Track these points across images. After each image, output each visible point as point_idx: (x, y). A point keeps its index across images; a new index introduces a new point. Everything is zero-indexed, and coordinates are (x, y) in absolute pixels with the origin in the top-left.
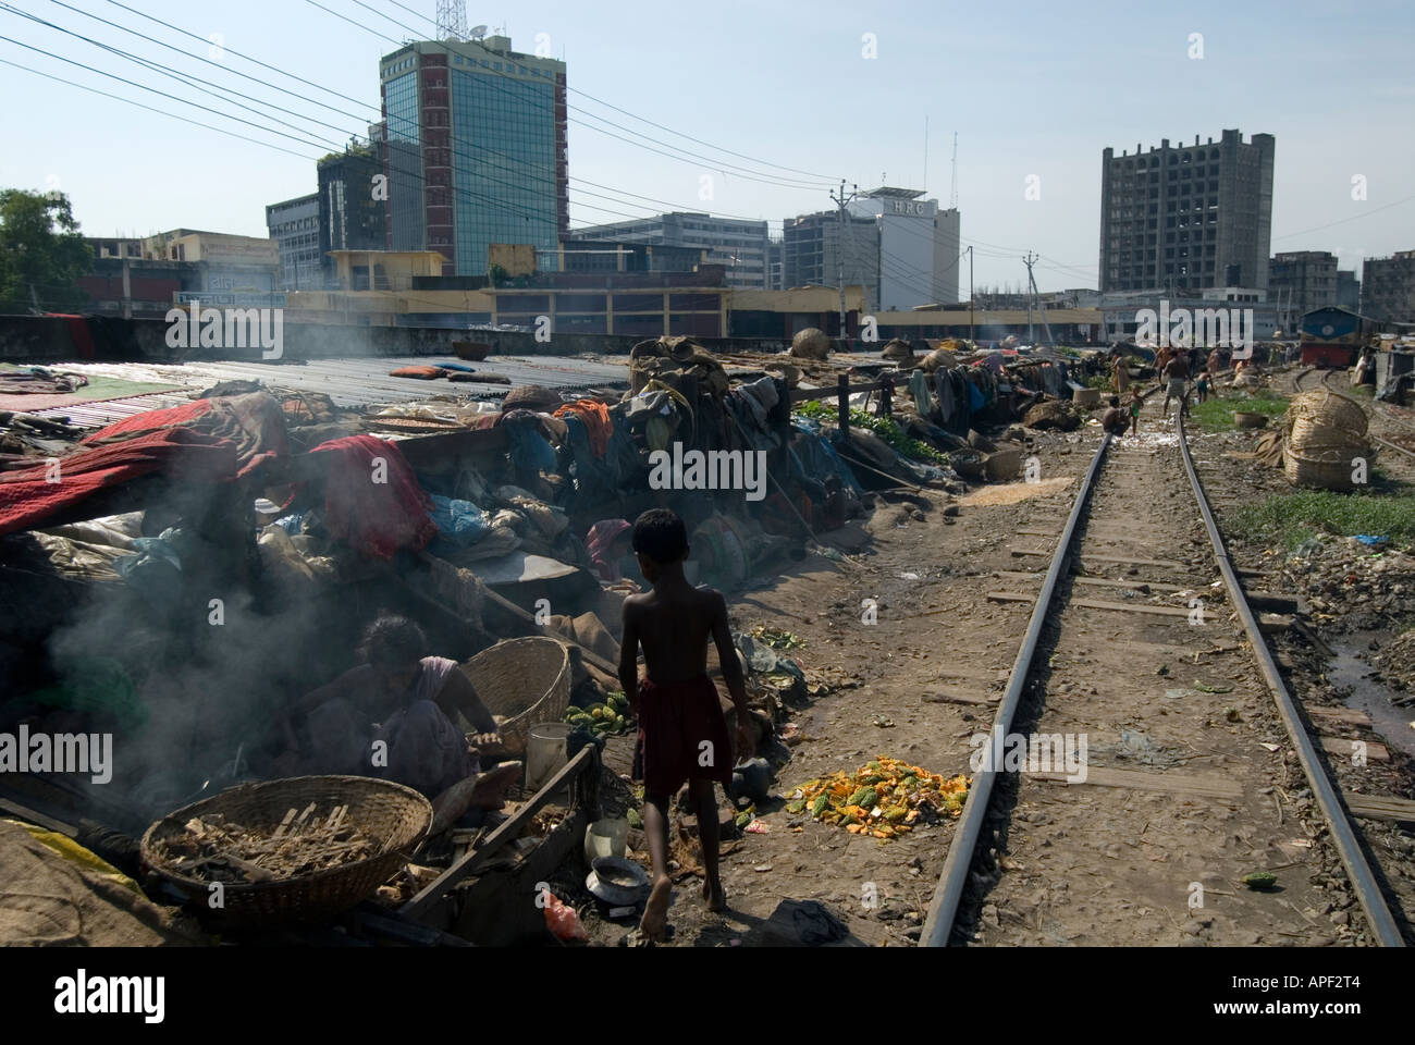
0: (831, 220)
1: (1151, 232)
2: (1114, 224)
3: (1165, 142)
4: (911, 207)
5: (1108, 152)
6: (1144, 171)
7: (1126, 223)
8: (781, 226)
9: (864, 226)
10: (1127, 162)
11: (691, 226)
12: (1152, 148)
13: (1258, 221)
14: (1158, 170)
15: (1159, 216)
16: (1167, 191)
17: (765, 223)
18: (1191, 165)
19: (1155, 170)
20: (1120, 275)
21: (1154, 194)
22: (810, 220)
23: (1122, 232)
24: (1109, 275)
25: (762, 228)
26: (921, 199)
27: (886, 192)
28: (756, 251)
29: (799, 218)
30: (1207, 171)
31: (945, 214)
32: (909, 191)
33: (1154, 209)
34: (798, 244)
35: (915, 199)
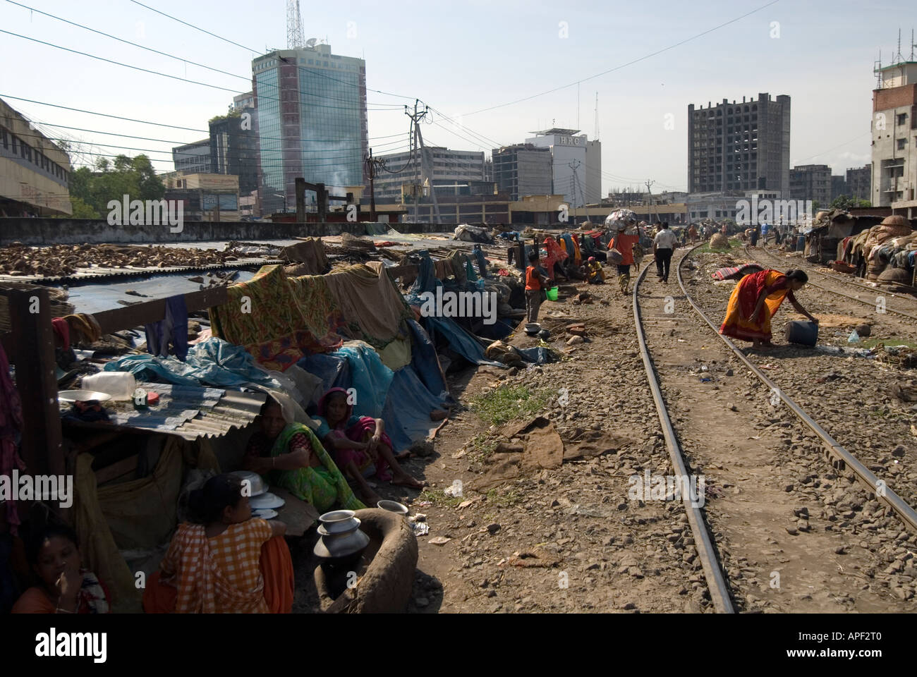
0: (522, 149)
1: (718, 155)
2: (696, 150)
3: (725, 101)
4: (571, 140)
5: (691, 107)
6: (713, 118)
7: (704, 150)
8: (491, 153)
9: (543, 153)
10: (703, 112)
11: (438, 156)
12: (718, 104)
13: (782, 148)
14: (722, 117)
15: (722, 146)
16: (727, 130)
17: (483, 153)
18: (741, 115)
19: (719, 118)
20: (700, 181)
21: (719, 132)
22: (509, 149)
23: (701, 155)
24: (694, 181)
25: (481, 155)
26: (576, 135)
27: (555, 132)
28: (477, 170)
29: (501, 148)
30: (750, 118)
31: (592, 143)
32: (569, 130)
33: (719, 141)
34: (503, 165)
35: (573, 135)
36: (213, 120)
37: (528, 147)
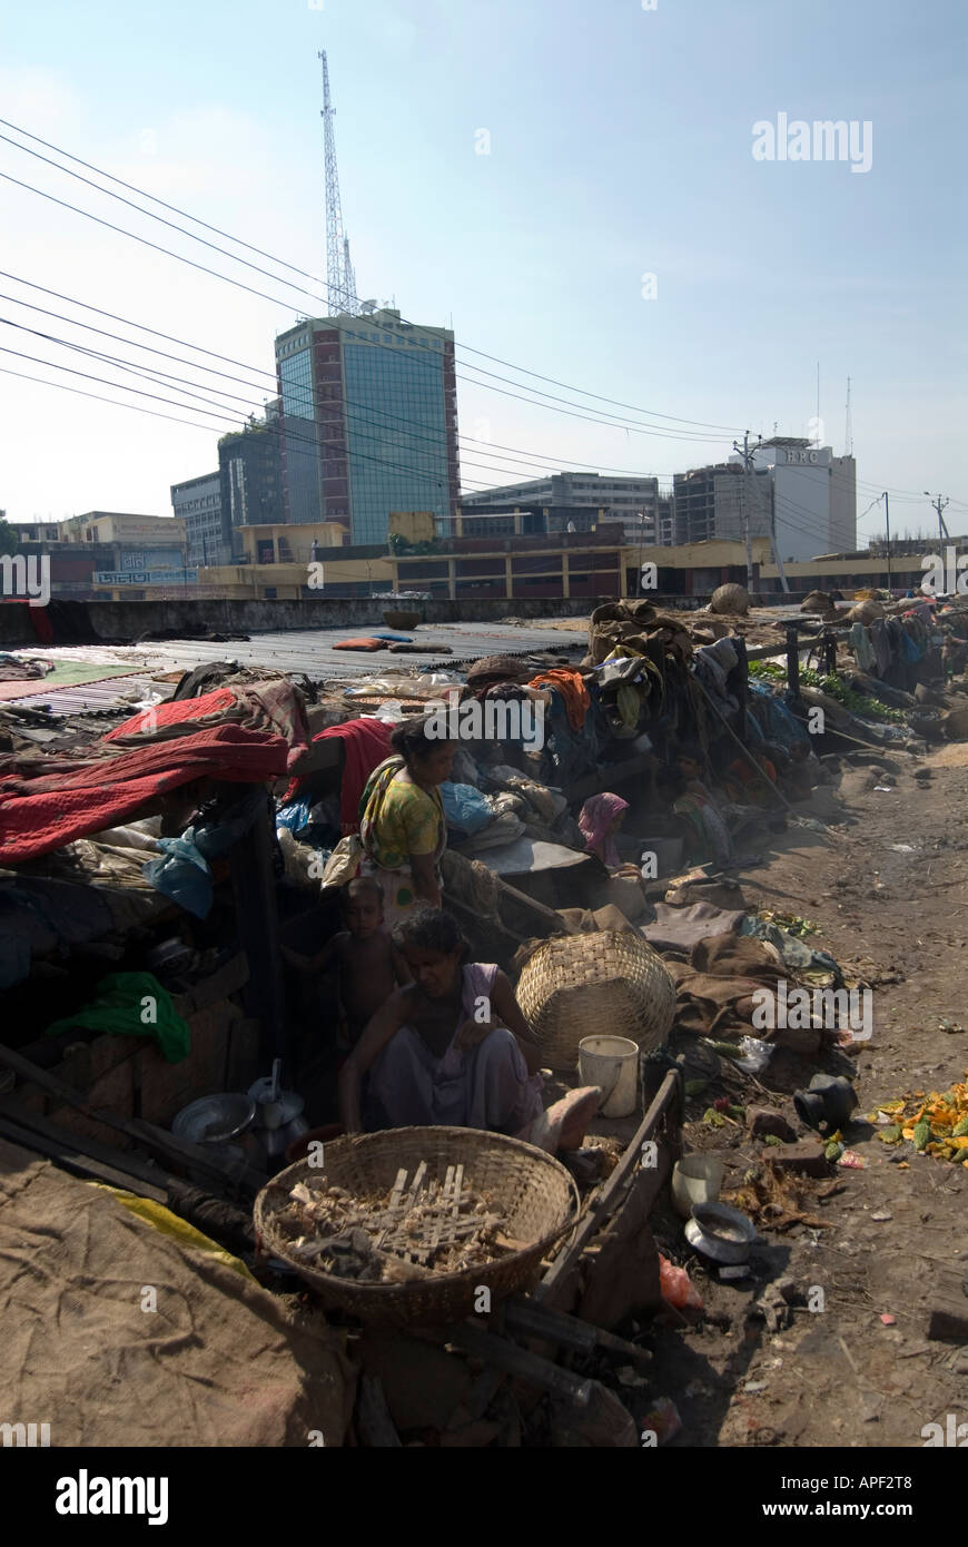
0: (723, 473)
4: (804, 456)
8: (671, 480)
9: (757, 477)
11: (581, 486)
17: (655, 479)
22: (700, 474)
25: (652, 484)
26: (814, 447)
27: (778, 443)
28: (645, 508)
29: (689, 472)
31: (840, 461)
32: (801, 440)
34: (690, 498)
35: (808, 448)
36: (223, 439)
37: (733, 470)
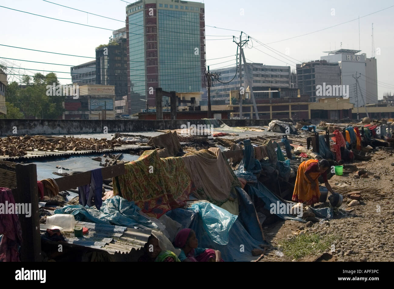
0: (318, 64)
4: (354, 58)
8: (296, 67)
9: (334, 67)
17: (289, 67)
22: (308, 64)
25: (288, 69)
26: (358, 54)
27: (342, 51)
28: (285, 79)
29: (303, 64)
31: (370, 60)
32: (353, 50)
34: (304, 75)
35: (356, 54)
36: (98, 48)
37: (323, 63)
